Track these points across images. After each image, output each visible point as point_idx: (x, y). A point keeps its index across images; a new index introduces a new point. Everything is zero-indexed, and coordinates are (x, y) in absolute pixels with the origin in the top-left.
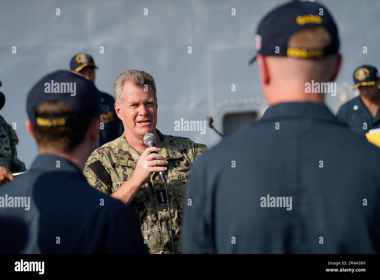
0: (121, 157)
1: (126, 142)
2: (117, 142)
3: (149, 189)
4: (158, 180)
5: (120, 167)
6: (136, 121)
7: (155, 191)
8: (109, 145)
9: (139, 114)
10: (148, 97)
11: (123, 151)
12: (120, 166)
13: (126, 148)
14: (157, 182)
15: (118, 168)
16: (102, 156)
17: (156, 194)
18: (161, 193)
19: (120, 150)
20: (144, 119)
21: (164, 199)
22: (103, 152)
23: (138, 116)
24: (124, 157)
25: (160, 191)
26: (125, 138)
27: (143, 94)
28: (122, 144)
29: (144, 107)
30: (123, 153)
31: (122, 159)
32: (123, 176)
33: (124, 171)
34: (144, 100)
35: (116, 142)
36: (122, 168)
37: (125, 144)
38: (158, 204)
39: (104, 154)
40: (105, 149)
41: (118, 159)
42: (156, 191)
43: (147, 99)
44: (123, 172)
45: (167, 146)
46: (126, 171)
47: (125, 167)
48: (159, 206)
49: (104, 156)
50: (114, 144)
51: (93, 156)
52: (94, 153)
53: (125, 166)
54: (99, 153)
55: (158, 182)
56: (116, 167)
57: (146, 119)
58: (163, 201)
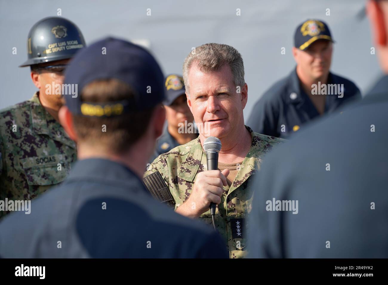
0: (187, 169)
1: (200, 147)
2: (190, 146)
3: (219, 216)
4: (234, 203)
5: (184, 183)
6: (204, 120)
7: (229, 219)
8: (179, 149)
9: (207, 110)
10: (219, 85)
11: (193, 160)
12: (185, 181)
13: (198, 155)
14: (233, 206)
15: (181, 184)
16: (164, 166)
17: (230, 223)
18: (238, 223)
19: (190, 159)
20: (213, 117)
21: (241, 232)
22: (167, 160)
23: (207, 113)
24: (191, 169)
25: (237, 220)
26: (199, 141)
27: (211, 81)
28: (194, 149)
29: (213, 100)
30: (191, 163)
31: (188, 171)
32: (185, 196)
33: (188, 189)
34: (213, 90)
35: (188, 146)
36: (186, 184)
37: (198, 149)
38: (231, 238)
39: (167, 163)
40: (171, 155)
41: (182, 172)
42: (231, 219)
43: (217, 89)
44: (186, 190)
45: (257, 154)
46: (191, 189)
47: (191, 184)
48: (233, 242)
49: (167, 165)
50: (186, 149)
51: (153, 165)
52: (155, 161)
53: (190, 182)
54: (162, 161)
55: (235, 206)
56: (179, 183)
57: (216, 118)
58: (239, 234)
